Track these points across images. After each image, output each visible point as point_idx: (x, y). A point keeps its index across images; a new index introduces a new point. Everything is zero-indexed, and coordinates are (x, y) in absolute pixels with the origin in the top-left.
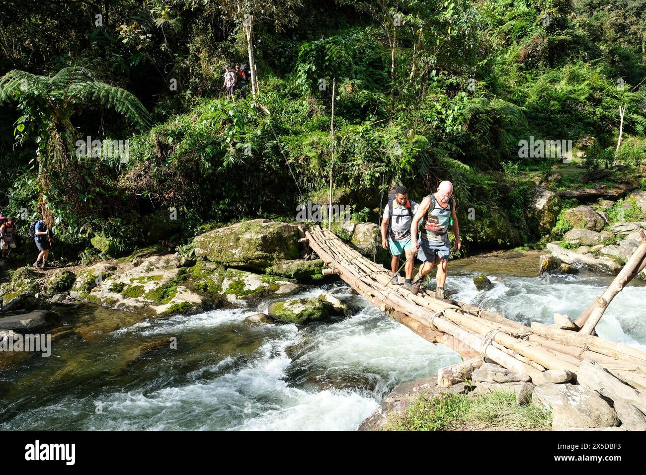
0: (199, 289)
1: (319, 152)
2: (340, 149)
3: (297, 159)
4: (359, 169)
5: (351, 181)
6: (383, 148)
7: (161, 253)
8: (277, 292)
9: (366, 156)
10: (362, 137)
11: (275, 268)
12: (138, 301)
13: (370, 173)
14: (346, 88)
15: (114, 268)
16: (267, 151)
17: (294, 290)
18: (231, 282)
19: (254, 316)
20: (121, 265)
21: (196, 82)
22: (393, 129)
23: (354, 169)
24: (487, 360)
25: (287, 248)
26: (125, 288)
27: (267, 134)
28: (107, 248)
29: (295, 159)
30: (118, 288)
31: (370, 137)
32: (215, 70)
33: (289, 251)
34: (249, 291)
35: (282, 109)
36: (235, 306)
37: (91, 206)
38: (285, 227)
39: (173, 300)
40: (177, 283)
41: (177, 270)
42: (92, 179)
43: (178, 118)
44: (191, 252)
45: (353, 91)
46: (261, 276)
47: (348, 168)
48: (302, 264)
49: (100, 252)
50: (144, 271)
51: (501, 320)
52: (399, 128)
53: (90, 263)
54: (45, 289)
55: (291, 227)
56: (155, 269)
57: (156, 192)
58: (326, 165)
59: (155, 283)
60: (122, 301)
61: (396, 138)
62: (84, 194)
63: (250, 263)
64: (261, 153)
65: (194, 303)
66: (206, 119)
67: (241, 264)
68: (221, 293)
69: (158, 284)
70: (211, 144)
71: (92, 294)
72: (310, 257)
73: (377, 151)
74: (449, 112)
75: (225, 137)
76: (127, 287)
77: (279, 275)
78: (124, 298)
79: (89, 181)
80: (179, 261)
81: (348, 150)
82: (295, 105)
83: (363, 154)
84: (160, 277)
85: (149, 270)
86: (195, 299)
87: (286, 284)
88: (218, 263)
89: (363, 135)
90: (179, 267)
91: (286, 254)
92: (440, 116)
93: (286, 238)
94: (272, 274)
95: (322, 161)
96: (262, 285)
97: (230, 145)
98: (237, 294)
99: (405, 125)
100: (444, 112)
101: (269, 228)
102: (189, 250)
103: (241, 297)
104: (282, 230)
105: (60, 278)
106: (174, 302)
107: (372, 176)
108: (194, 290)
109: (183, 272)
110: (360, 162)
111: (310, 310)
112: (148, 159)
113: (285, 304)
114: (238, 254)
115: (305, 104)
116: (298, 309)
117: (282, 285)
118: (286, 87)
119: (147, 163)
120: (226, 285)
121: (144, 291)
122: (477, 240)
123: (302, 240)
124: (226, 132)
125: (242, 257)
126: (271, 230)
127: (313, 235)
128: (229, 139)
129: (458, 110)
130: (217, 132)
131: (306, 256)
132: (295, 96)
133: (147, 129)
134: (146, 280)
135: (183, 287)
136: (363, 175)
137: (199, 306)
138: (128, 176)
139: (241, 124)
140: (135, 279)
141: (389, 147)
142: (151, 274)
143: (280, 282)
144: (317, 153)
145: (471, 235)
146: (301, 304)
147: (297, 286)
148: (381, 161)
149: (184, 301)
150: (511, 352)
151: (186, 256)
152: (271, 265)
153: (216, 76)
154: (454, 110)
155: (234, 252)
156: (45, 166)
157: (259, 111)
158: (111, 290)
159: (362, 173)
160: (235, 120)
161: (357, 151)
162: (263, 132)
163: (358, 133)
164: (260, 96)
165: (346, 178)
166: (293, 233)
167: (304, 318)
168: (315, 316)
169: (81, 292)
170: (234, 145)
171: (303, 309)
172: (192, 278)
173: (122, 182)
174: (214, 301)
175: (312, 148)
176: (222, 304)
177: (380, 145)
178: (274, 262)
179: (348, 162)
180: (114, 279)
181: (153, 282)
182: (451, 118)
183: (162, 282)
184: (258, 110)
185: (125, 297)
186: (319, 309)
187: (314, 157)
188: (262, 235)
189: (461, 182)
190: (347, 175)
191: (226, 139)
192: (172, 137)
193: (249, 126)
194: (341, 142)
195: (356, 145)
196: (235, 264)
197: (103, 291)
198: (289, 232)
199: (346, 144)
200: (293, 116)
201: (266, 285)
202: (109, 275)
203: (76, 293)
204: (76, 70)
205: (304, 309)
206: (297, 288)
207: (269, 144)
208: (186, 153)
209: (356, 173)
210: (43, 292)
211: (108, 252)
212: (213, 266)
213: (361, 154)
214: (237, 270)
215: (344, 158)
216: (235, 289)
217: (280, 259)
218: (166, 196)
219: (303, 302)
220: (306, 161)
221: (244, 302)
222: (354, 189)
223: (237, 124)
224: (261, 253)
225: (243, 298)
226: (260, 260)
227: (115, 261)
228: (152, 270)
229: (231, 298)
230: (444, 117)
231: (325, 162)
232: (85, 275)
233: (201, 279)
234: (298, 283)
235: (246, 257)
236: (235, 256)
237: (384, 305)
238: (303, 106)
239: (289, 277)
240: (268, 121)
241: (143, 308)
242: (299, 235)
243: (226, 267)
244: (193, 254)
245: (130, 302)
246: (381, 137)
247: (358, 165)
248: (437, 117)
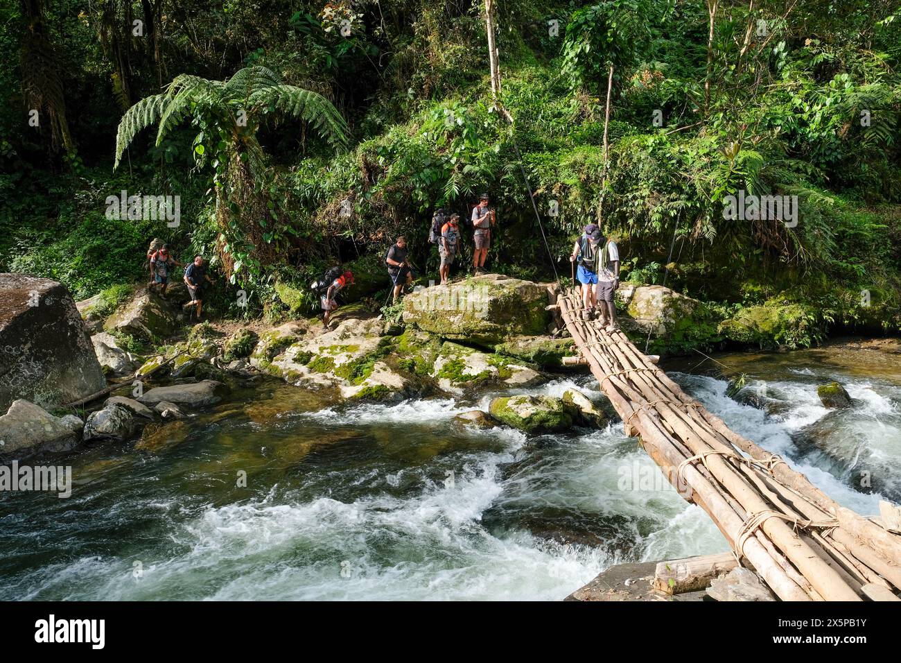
0: (402, 368)
1: (584, 177)
2: (616, 173)
3: (549, 188)
4: (644, 204)
5: (631, 222)
6: (686, 170)
7: (361, 315)
8: (508, 381)
9: (656, 184)
10: (653, 154)
11: (507, 346)
12: (326, 378)
13: (660, 211)
14: (640, 79)
15: (303, 332)
16: (507, 176)
17: (532, 380)
18: (446, 361)
19: (469, 413)
20: (313, 328)
21: (421, 78)
22: (707, 140)
23: (636, 203)
24: (744, 562)
25: (528, 318)
26: (313, 359)
27: (508, 152)
28: (298, 304)
29: (547, 189)
30: (304, 359)
31: (665, 154)
32: (447, 59)
33: (530, 322)
34: (469, 377)
35: (538, 113)
36: (448, 396)
37: (277, 249)
38: (527, 287)
39: (367, 380)
40: (376, 357)
41: (378, 340)
42: (279, 214)
43: (392, 129)
44: (399, 315)
45: (653, 80)
46: (488, 356)
47: (626, 202)
48: (548, 344)
49: (288, 308)
50: (338, 338)
52: (713, 139)
53: (277, 323)
54: (223, 352)
55: (536, 288)
56: (352, 336)
57: (361, 231)
58: (593, 197)
59: (347, 356)
60: (307, 376)
61: (707, 155)
62: (269, 233)
63: (474, 336)
64: (498, 179)
65: (392, 387)
66: (427, 130)
67: (461, 337)
68: (432, 376)
69: (350, 357)
70: (429, 166)
71: (274, 363)
72: (561, 333)
73: (674, 176)
74: (815, 108)
75: (450, 156)
76: (315, 357)
77: (514, 356)
78: (310, 372)
79: (275, 217)
80: (384, 327)
81: (627, 173)
82: (557, 105)
83: (651, 180)
84: (356, 348)
85: (344, 336)
86: (395, 381)
87: (521, 370)
88: (432, 333)
89: (654, 150)
90: (382, 335)
91: (525, 327)
92: (800, 115)
93: (528, 303)
94: (503, 353)
95: (587, 191)
96: (488, 368)
97: (455, 167)
98: (452, 379)
99: (724, 134)
100: (807, 109)
101: (503, 287)
102: (397, 312)
103: (457, 384)
104: (522, 292)
105: (239, 340)
106: (367, 384)
107: (665, 214)
108: (397, 369)
109: (386, 343)
110: (646, 192)
111: (543, 415)
112: (353, 187)
113: (509, 402)
114: (457, 323)
115: (574, 103)
116: (526, 411)
117: (516, 371)
118: (548, 79)
119: (351, 191)
120: (439, 365)
121: (333, 365)
122: (843, 319)
123: (550, 307)
124: (452, 149)
125: (461, 328)
126: (505, 291)
127: (568, 301)
128: (455, 159)
129: (830, 105)
130: (442, 149)
131: (556, 331)
132: (560, 91)
133: (352, 147)
134: (338, 350)
135: (382, 364)
136: (650, 213)
137: (399, 392)
138: (327, 209)
139: (473, 137)
140: (325, 348)
141: (694, 170)
142: (346, 342)
143: (515, 366)
144: (580, 179)
145: (832, 312)
146: (530, 405)
147: (537, 374)
148: (681, 191)
149: (379, 384)
150: (781, 560)
151: (392, 321)
152: (502, 342)
153: (448, 67)
154: (825, 105)
155: (452, 320)
156: (225, 196)
157: (500, 117)
158: (295, 360)
159: (648, 210)
160: (465, 132)
161: (641, 175)
162: (502, 147)
163: (645, 148)
164: (501, 94)
165: (623, 218)
166: (538, 297)
167: (534, 425)
168: (550, 424)
169: (262, 360)
170: (461, 167)
171: (532, 412)
172: (397, 353)
173: (320, 219)
174: (421, 387)
175: (574, 172)
176: (431, 391)
177: (680, 166)
178: (507, 337)
179: (628, 192)
180: (301, 346)
181: (345, 353)
182: (818, 118)
183: (356, 355)
184: (500, 115)
185: (311, 370)
186: (556, 414)
187: (576, 185)
188: (492, 298)
189: (817, 225)
190: (625, 213)
191: (451, 158)
192: (383, 156)
193: (484, 139)
194: (618, 162)
195: (641, 166)
196: (453, 337)
197: (286, 363)
198: (533, 295)
199: (626, 165)
200: (553, 123)
201: (493, 369)
202: (296, 340)
203: (256, 361)
204: (256, 71)
205: (534, 412)
206: (536, 377)
207: (510, 166)
208: (398, 178)
209: (638, 210)
210: (220, 357)
211: (298, 310)
212: (426, 337)
213: (648, 180)
214: (457, 345)
215: (622, 186)
216: (451, 372)
217: (515, 334)
218: (373, 238)
219: (535, 401)
220: (564, 191)
221: (460, 391)
222: (635, 234)
223: (467, 137)
224: (489, 323)
225: (460, 386)
226: (487, 334)
227: (306, 322)
228: (348, 337)
229: (445, 384)
230: (805, 116)
231: (593, 192)
232: (268, 338)
233: (408, 354)
234: (540, 370)
235: (468, 328)
236: (454, 326)
237: (630, 426)
238: (569, 106)
239: (527, 360)
240: (511, 131)
241: (330, 387)
242: (548, 299)
243: (443, 341)
244: (401, 318)
245: (317, 378)
246: (684, 153)
247: (643, 198)
248: (794, 118)
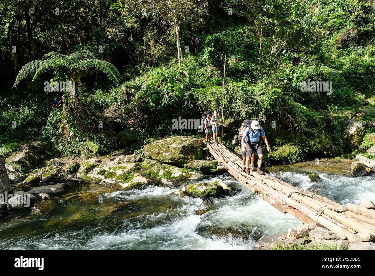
0: (146, 175)
2: (229, 96)
3: (203, 102)
4: (240, 108)
5: (234, 115)
6: (254, 95)
7: (125, 154)
8: (190, 178)
9: (243, 101)
10: (242, 89)
11: (189, 164)
12: (113, 180)
13: (246, 110)
14: (232, 61)
15: (100, 162)
16: (186, 97)
17: (200, 178)
18: (164, 171)
19: (177, 191)
20: (104, 160)
21: (147, 58)
22: (260, 84)
23: (237, 108)
24: (318, 225)
25: (197, 153)
26: (106, 173)
27: (187, 88)
28: (97, 150)
29: (202, 102)
30: (102, 173)
31: (246, 89)
32: (158, 52)
33: (197, 155)
34: (174, 177)
35: (195, 73)
36: (166, 186)
37: (89, 127)
38: (196, 141)
39: (132, 180)
40: (134, 171)
41: (134, 164)
42: (90, 112)
43: (137, 78)
44: (143, 153)
45: (236, 62)
46: (181, 169)
47: (233, 107)
48: (205, 163)
49: (92, 152)
50: (116, 164)
51: (327, 201)
52: (263, 84)
53: (88, 158)
54: (64, 171)
55: (199, 141)
56: (122, 163)
57: (124, 119)
58: (220, 105)
59: (122, 171)
60: (104, 180)
61: (262, 90)
62: (86, 120)
63: (175, 161)
64: (182, 99)
65: (143, 183)
66: (153, 79)
67: (170, 161)
68: (159, 178)
69: (124, 171)
70: (155, 93)
71: (88, 175)
72: (210, 158)
73: (250, 97)
74: (294, 74)
75: (163, 89)
76: (107, 172)
77: (192, 168)
78: (105, 178)
79: (89, 113)
80: (136, 158)
81: (233, 97)
82: (202, 71)
84: (125, 167)
85: (119, 163)
86: (144, 180)
87: (195, 174)
88: (157, 160)
89: (242, 88)
90: (136, 162)
91: (196, 157)
92: (289, 77)
93: (196, 147)
94: (187, 168)
95: (218, 103)
96: (182, 174)
97: (166, 93)
98: (167, 178)
99: (267, 82)
100: (291, 74)
101: (186, 141)
102: (141, 152)
103: (169, 180)
104: (194, 142)
105: (72, 166)
106: (132, 182)
107: (247, 112)
108: (144, 175)
109: (138, 165)
110: (240, 104)
111: (210, 190)
112: (120, 101)
113: (195, 185)
114: (168, 156)
115: (209, 70)
116: (202, 189)
117: (193, 174)
118: (197, 61)
119: (119, 103)
120: (161, 173)
121: (116, 175)
122: (311, 151)
123: (205, 148)
124: (163, 86)
125: (171, 158)
126: (187, 142)
127: (212, 146)
128: (165, 90)
129: (299, 73)
130: (159, 86)
131: (207, 158)
132: (203, 65)
133: (120, 85)
134: (117, 169)
135: (138, 174)
136: (242, 111)
137: (146, 184)
138: (109, 110)
139: (172, 82)
140: (111, 168)
141: (257, 95)
142: (120, 165)
143: (192, 172)
144: (215, 98)
145: (307, 148)
146: (204, 186)
147: (202, 175)
148: (253, 103)
149: (138, 182)
150: (334, 221)
151: (139, 156)
152: (187, 163)
153: (158, 55)
154: (297, 73)
155: (166, 154)
156: (67, 104)
157: (182, 74)
158: (98, 173)
159: (241, 110)
160: (169, 80)
161: (238, 97)
162: (184, 86)
163: (239, 87)
164: (183, 66)
165: (231, 113)
166: (200, 144)
167: (206, 194)
168: (212, 193)
169: (82, 174)
170: (168, 93)
172: (143, 169)
173: (106, 114)
174: (154, 182)
175: (212, 96)
176: (159, 183)
177: (252, 94)
178: (189, 161)
179: (233, 104)
180: (100, 167)
181: (121, 170)
182: (295, 78)
183: (126, 170)
184: (182, 73)
185: (105, 177)
186: (214, 189)
187: (213, 101)
188: (182, 145)
189: (301, 116)
190: (232, 111)
191: (163, 90)
192: (134, 89)
193: (176, 83)
194: (229, 92)
195: (238, 94)
196: (167, 161)
197: (94, 175)
198: (198, 144)
199: (232, 93)
200: (201, 77)
201: (184, 174)
202: (98, 165)
203: (80, 175)
204: (84, 52)
205: (206, 189)
206: (202, 177)
207: (187, 93)
208: (141, 98)
209: (238, 110)
210: (62, 173)
211: (97, 153)
212: (154, 162)
213: (241, 99)
214: (168, 165)
215: (231, 101)
216: (167, 176)
217: (192, 159)
218: (130, 122)
219: (206, 185)
220: (209, 103)
221: (171, 183)
222: (236, 120)
223: (170, 82)
224: (181, 155)
225: (171, 181)
226: (181, 160)
227: (101, 157)
228: (121, 163)
229: (164, 181)
230: (291, 77)
232: (85, 164)
233: (147, 169)
234: (202, 174)
235: (173, 158)
236: (167, 157)
237: (254, 189)
238: (207, 71)
239: (197, 170)
240: (187, 80)
241: (115, 184)
242: (203, 145)
243: (162, 163)
244: (144, 155)
245: (108, 181)
246: (253, 89)
247: (239, 106)
248: (287, 78)
